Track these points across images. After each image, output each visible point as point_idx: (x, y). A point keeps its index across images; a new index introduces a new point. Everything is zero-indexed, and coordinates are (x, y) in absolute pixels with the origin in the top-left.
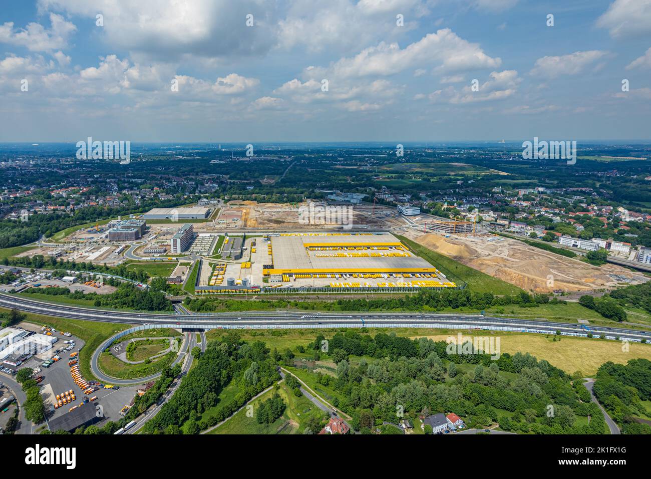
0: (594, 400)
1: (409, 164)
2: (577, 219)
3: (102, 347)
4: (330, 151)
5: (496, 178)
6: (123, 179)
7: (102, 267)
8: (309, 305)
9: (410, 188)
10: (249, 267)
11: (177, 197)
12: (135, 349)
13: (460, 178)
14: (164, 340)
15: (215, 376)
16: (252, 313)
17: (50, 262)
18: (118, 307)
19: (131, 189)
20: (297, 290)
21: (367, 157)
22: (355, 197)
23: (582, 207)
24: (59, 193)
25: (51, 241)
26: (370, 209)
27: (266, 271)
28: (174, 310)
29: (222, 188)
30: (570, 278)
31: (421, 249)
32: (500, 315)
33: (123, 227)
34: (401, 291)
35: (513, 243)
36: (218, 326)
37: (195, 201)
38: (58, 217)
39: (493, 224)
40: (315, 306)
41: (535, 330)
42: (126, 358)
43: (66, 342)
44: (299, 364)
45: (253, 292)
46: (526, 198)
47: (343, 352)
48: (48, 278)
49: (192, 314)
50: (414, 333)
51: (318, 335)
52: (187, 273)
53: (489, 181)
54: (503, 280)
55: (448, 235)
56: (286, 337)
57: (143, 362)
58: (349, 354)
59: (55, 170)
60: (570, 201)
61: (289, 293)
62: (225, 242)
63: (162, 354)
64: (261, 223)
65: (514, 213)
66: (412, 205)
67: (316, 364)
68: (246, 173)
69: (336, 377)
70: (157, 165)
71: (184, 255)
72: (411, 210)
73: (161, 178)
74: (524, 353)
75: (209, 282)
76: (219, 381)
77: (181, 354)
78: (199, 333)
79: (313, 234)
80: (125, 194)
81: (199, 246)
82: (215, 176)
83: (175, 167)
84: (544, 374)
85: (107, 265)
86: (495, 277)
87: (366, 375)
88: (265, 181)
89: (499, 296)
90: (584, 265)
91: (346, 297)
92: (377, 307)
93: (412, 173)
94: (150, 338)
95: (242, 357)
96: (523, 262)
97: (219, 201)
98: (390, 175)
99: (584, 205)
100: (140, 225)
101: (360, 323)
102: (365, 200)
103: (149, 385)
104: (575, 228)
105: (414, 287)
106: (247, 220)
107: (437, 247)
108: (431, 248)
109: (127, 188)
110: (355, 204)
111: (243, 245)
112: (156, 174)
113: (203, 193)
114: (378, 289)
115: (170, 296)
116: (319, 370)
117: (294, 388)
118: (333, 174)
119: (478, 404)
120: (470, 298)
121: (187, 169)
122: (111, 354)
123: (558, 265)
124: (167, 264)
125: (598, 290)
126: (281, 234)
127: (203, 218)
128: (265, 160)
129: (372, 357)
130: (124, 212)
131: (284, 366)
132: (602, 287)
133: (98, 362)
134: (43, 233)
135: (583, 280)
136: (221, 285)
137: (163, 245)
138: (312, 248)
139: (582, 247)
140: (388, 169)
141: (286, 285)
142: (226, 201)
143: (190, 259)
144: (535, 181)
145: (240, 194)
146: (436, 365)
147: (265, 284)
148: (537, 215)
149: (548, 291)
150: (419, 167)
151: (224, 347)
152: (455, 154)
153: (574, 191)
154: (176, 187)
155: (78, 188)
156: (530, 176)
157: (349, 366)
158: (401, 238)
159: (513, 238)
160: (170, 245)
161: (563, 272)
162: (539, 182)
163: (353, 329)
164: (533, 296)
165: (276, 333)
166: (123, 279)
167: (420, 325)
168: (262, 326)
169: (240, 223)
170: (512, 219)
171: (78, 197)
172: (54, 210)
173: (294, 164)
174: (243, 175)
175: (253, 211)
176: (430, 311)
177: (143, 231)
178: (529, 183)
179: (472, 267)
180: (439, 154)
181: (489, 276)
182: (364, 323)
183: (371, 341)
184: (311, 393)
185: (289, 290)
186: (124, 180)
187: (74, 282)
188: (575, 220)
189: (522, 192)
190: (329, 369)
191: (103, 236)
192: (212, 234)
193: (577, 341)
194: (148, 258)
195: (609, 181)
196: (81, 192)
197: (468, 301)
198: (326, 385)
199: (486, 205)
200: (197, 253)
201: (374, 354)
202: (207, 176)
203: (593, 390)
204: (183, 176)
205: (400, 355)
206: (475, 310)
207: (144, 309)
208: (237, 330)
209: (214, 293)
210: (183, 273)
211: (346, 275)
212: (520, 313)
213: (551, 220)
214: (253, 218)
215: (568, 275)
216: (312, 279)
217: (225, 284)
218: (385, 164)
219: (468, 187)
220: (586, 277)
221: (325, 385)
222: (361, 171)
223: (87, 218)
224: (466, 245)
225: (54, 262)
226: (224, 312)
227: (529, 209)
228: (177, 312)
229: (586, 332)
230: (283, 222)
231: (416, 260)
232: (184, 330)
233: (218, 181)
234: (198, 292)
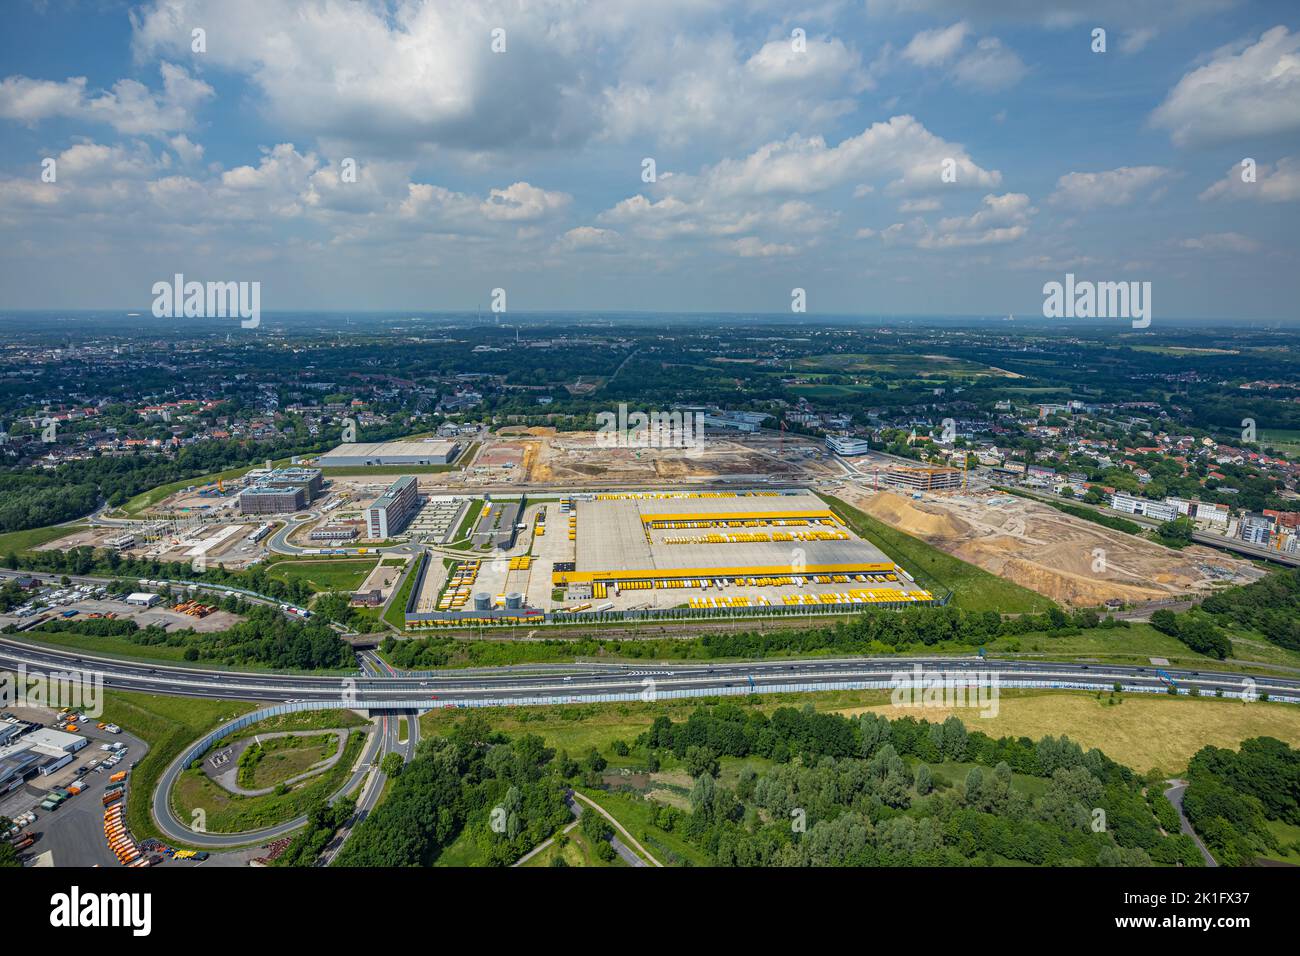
0: (1187, 829)
1: (848, 356)
2: (1139, 460)
3: (184, 758)
4: (706, 329)
5: (1001, 384)
6: (291, 384)
7: (216, 571)
8: (644, 647)
9: (849, 402)
10: (526, 566)
11: (395, 420)
12: (259, 759)
13: (939, 382)
14: (326, 736)
15: (421, 825)
16: (526, 668)
17: (107, 562)
18: (237, 661)
19: (306, 403)
20: (620, 615)
21: (775, 342)
22: (747, 419)
23: (1146, 438)
24: (156, 413)
25: (121, 515)
26: (775, 442)
27: (560, 576)
28: (357, 665)
29: (491, 402)
30: (1132, 575)
31: (869, 523)
32: (1013, 654)
33: (273, 485)
34: (828, 611)
35: (1033, 508)
36: (446, 703)
37: (431, 427)
38: (143, 462)
39: (998, 471)
40: (656, 650)
41: (1077, 684)
42: (237, 783)
43: (105, 747)
44: (614, 781)
45: (528, 622)
46: (1053, 422)
47: (705, 753)
48: (96, 597)
49: (396, 673)
50: (852, 700)
51: (658, 716)
52: (394, 582)
53: (987, 390)
54: (1017, 583)
55: (918, 493)
56: (591, 720)
57: (272, 792)
58: (721, 754)
59: (161, 364)
60: (1126, 427)
61: (604, 622)
62: (483, 513)
63: (320, 770)
64: (559, 474)
65: (1033, 451)
66: (852, 435)
67: (652, 779)
68: (540, 371)
69: (687, 807)
70: (368, 356)
71: (395, 543)
72: (851, 444)
73: (370, 382)
74: (1057, 737)
75: (438, 602)
76: (431, 835)
77: (362, 769)
78: (404, 717)
79: (663, 495)
80: (290, 414)
81: (429, 522)
82: (479, 376)
83: (403, 359)
84: (1096, 779)
85: (226, 566)
86: (1004, 577)
87: (753, 801)
88: (577, 386)
89: (1010, 615)
90: (1154, 547)
91: (719, 628)
92: (780, 648)
93: (855, 373)
94: (297, 734)
95: (491, 775)
96: (1053, 546)
97: (479, 428)
98: (815, 376)
99: (1148, 434)
100: (309, 480)
101: (745, 683)
102: (765, 424)
103: (277, 846)
104: (1136, 478)
105: (853, 604)
106: (532, 467)
107: (898, 519)
108: (886, 521)
109: (296, 401)
110: (747, 433)
111: (519, 520)
112: (362, 373)
113: (449, 411)
114: (784, 609)
115: (351, 635)
116: (656, 795)
117: (597, 841)
118: (708, 374)
119: (973, 855)
120: (958, 623)
121: (425, 363)
122: (203, 774)
123: (1112, 550)
124: (354, 564)
125: (1182, 596)
126: (598, 494)
127: (444, 462)
128: (581, 347)
129: (766, 757)
130: (279, 452)
131: (583, 789)
132: (1188, 591)
133: (171, 794)
134: (107, 496)
135: (1156, 579)
136: (464, 609)
137: (353, 522)
138: (659, 523)
139: (1152, 514)
140: (812, 364)
141: (598, 606)
142: (494, 429)
143: (405, 551)
144: (1066, 390)
145: (524, 413)
146: (892, 772)
147: (556, 605)
148: (1072, 453)
149: (1096, 602)
150: (867, 362)
151: (448, 755)
152: (930, 338)
153: (1130, 409)
154: (398, 399)
155: (198, 403)
156: (1058, 381)
157: (717, 783)
158: (831, 501)
159: (1033, 499)
160: (366, 522)
161: (1119, 562)
162: (1073, 392)
163: (730, 699)
164: (1070, 614)
165: (567, 713)
166: (258, 597)
167: (863, 683)
168: (540, 700)
169: (517, 473)
170: (1030, 462)
171: (193, 421)
172: (137, 448)
173: (635, 353)
174: (534, 376)
175: (546, 448)
176: (882, 652)
177: (316, 490)
178: (1057, 393)
179: (961, 558)
180: (902, 338)
181: (993, 576)
182: (753, 684)
183: (766, 724)
184: (634, 849)
185: (605, 616)
186: (294, 386)
187: (152, 604)
188: (1135, 463)
189: (1045, 411)
190: (677, 789)
191: (231, 502)
192: (458, 497)
193: (1150, 703)
194: (317, 551)
195: (1184, 390)
196: (201, 409)
197: (955, 629)
198: (669, 829)
199: (985, 435)
200: (422, 537)
201: (770, 752)
202: (462, 378)
203: (1182, 804)
204: (417, 376)
205: (822, 752)
206: (968, 647)
207: (293, 665)
208: (488, 710)
209: (446, 626)
210: (387, 583)
211: (721, 581)
212: (1048, 650)
213: (1096, 464)
214: (546, 462)
215: (1128, 568)
216: (654, 591)
217: (470, 607)
218: (806, 356)
219: (953, 400)
220: (1159, 572)
221: (666, 830)
222: (761, 369)
223: (203, 464)
224: (951, 515)
225: (114, 561)
226: (466, 667)
227: (1058, 441)
228: (362, 671)
229: (1165, 684)
230: (605, 471)
231: (859, 546)
232: (373, 712)
233: (484, 386)
234: (412, 626)
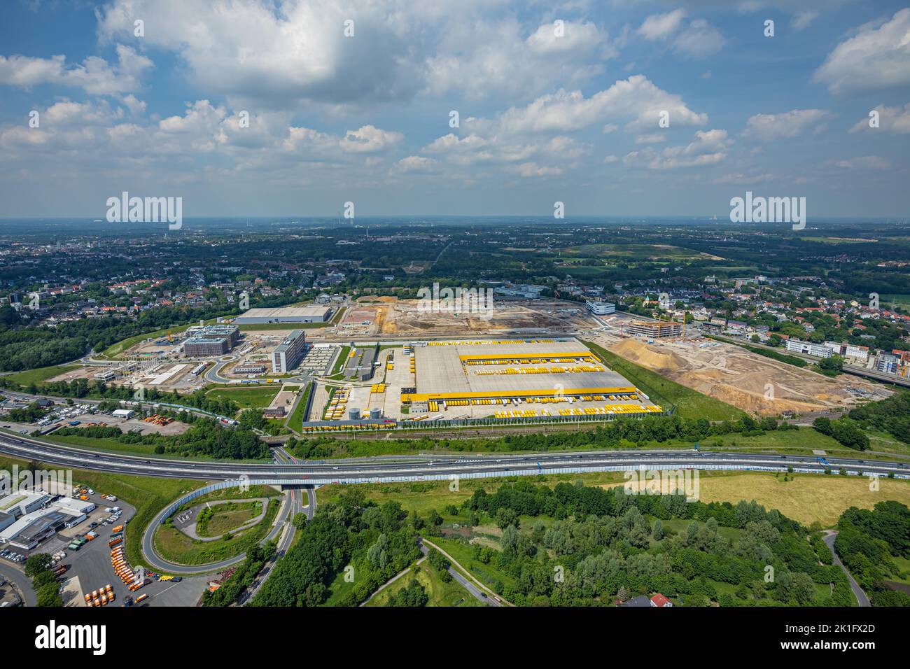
0: (837, 561)
1: (600, 246)
2: (806, 316)
3: (160, 516)
4: (499, 228)
5: (708, 264)
6: (212, 268)
7: (171, 395)
8: (465, 444)
9: (602, 278)
10: (382, 390)
11: (286, 291)
12: (210, 518)
13: (664, 264)
14: (254, 503)
15: (323, 558)
16: (384, 458)
17: (97, 389)
18: (190, 454)
19: (224, 281)
20: (449, 423)
21: (548, 236)
22: (530, 290)
23: (811, 301)
24: (121, 288)
25: (103, 358)
26: (550, 305)
27: (406, 397)
28: (271, 457)
29: (351, 279)
30: (800, 395)
31: (617, 360)
32: (719, 448)
33: (206, 337)
34: (590, 420)
35: (731, 350)
36: (333, 480)
37: (311, 297)
38: (116, 322)
39: (707, 324)
40: (474, 446)
41: (762, 468)
42: (197, 533)
43: (108, 510)
44: (448, 532)
45: (386, 427)
46: (745, 290)
47: (510, 512)
48: (92, 412)
49: (297, 462)
50: (609, 479)
51: (476, 489)
52: (293, 402)
53: (699, 270)
54: (721, 400)
55: (651, 340)
56: (431, 492)
57: (221, 539)
58: (520, 514)
59: (121, 255)
60: (797, 293)
61: (437, 427)
62: (351, 355)
63: (249, 525)
64: (402, 328)
65: (731, 311)
66: (604, 300)
67: (474, 531)
68: (384, 258)
69: (499, 548)
70: (264, 248)
71: (292, 376)
72: (604, 307)
73: (267, 266)
74: (749, 502)
75: (324, 415)
76: (329, 565)
77: (278, 524)
78: (306, 490)
79: (474, 342)
80: (214, 289)
81: (314, 361)
82: (342, 262)
83: (288, 250)
84: (775, 529)
85: (178, 392)
86: (711, 396)
87: (543, 544)
88: (411, 268)
89: (716, 422)
90: (816, 376)
91: (516, 431)
92: (558, 444)
93: (605, 258)
94: (234, 501)
95: (367, 527)
96: (745, 376)
97: (345, 297)
98: (577, 260)
99: (812, 299)
100: (230, 333)
101: (535, 468)
102: (543, 293)
103: (226, 573)
104: (804, 329)
105: (607, 415)
106: (382, 324)
107: (637, 358)
108: (629, 359)
109: (217, 280)
110: (531, 299)
111: (376, 359)
112: (261, 260)
113: (323, 286)
114: (560, 418)
115: (266, 437)
116: (477, 540)
117: (439, 570)
118: (501, 259)
119: (692, 578)
120: (680, 427)
121: (305, 252)
122: (174, 527)
123: (787, 377)
124: (265, 389)
125: (835, 409)
126: (429, 342)
127: (322, 321)
128: (412, 241)
129: (551, 516)
130: (209, 314)
131: (428, 537)
132: (840, 405)
133: (153, 540)
134: (92, 345)
135: (817, 397)
136: (341, 419)
137: (262, 362)
138: (472, 361)
139: (814, 353)
140: (574, 252)
141: (433, 417)
142: (355, 298)
143: (299, 381)
144: (754, 268)
145: (375, 286)
146: (636, 525)
147: (404, 416)
148: (758, 312)
149: (776, 413)
150: (613, 250)
151: (338, 513)
152: (657, 233)
153: (800, 281)
154: (287, 278)
155: (149, 282)
156: (748, 262)
157: (519, 532)
158: (591, 346)
159: (731, 343)
160: (271, 361)
161: (792, 386)
162: (760, 270)
163: (525, 478)
164: (758, 421)
165: (415, 487)
166: (201, 412)
167: (616, 467)
168: (397, 478)
169: (373, 328)
170: (729, 318)
171: (147, 294)
172: (110, 312)
173: (450, 244)
174: (380, 261)
175: (391, 311)
176: (628, 447)
177: (235, 341)
178: (748, 270)
179: (682, 383)
180: (638, 233)
181: (704, 396)
182: (540, 468)
183: (550, 494)
184: (464, 575)
185: (438, 423)
186: (215, 269)
187: (130, 417)
188: (803, 319)
189: (740, 283)
190: (491, 537)
191: (178, 349)
192: (332, 344)
193: (813, 479)
194: (239, 381)
195: (838, 268)
196: (152, 286)
197: (678, 431)
198: (487, 562)
199: (698, 300)
200: (309, 371)
201: (553, 512)
202: (330, 263)
203: (834, 546)
204: (298, 262)
205: (589, 512)
206: (687, 443)
207: (228, 457)
208: (361, 485)
209: (330, 430)
210: (288, 402)
211: (517, 400)
212: (742, 445)
213: (776, 319)
214: (391, 321)
215: (798, 390)
216: (471, 407)
217: (346, 417)
218: (571, 245)
219: (675, 276)
220: (819, 393)
221: (485, 563)
222: (539, 255)
223: (156, 323)
224: (674, 354)
225: (102, 388)
226: (344, 458)
227: (749, 304)
228: (275, 460)
229: (823, 467)
230: (433, 326)
231: (610, 375)
232: (284, 487)
233: (345, 269)
234: (307, 430)
